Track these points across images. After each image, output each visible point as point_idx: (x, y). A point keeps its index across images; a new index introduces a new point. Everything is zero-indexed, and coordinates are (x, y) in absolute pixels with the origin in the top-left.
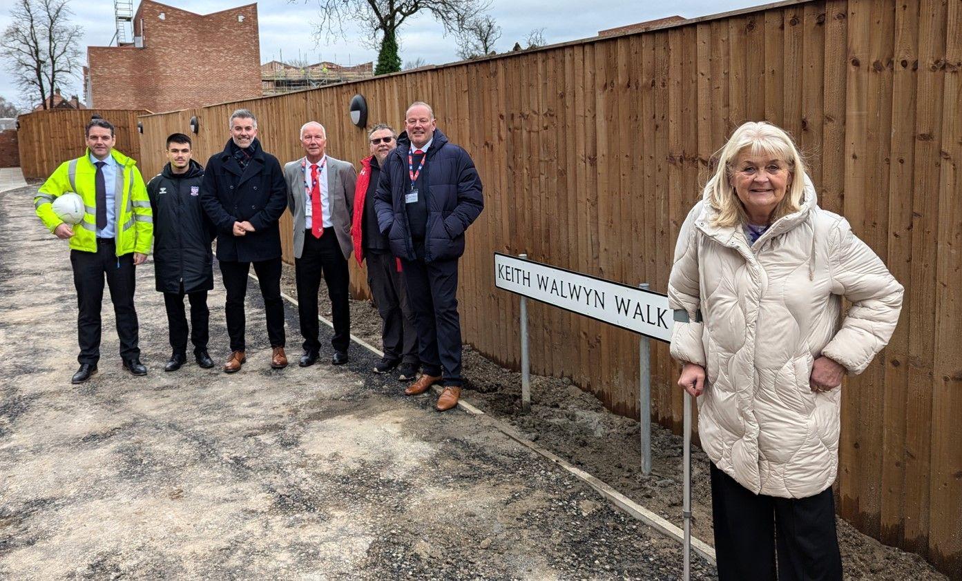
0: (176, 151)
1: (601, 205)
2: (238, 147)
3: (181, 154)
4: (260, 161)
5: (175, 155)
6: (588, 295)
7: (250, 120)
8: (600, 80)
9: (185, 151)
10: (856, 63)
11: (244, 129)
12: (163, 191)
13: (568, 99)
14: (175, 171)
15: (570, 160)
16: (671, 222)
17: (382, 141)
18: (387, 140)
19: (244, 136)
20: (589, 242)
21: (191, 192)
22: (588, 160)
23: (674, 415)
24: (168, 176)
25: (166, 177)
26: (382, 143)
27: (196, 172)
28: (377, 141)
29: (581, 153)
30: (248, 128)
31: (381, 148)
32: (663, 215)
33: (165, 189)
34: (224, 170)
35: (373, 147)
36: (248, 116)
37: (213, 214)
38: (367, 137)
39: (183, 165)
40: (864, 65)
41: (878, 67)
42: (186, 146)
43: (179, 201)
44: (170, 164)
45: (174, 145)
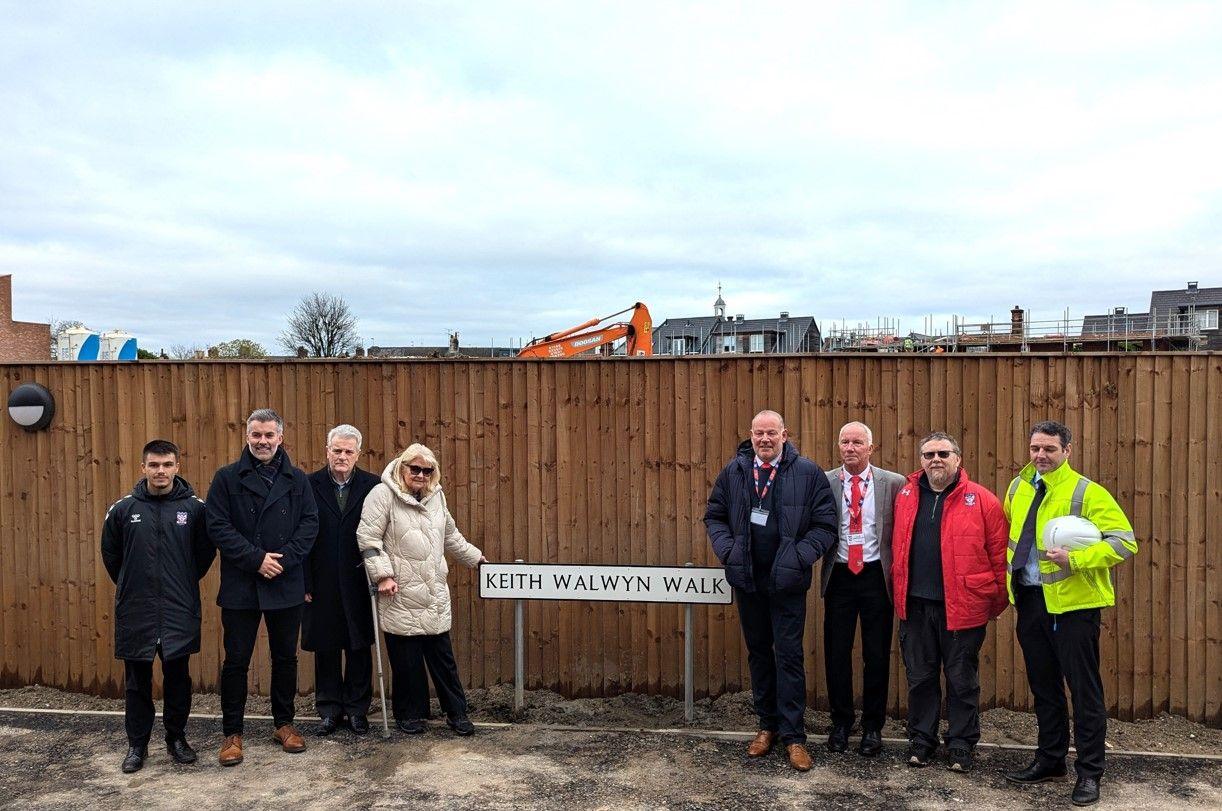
0: (155, 465)
1: (562, 507)
2: (257, 459)
3: (161, 469)
4: (289, 476)
5: (153, 471)
6: (628, 583)
7: (273, 423)
8: (562, 395)
9: (167, 465)
10: (807, 400)
11: (263, 436)
12: (136, 518)
13: (517, 411)
14: (153, 492)
15: (518, 467)
16: (648, 516)
17: (936, 455)
18: (943, 454)
19: (263, 445)
20: (544, 542)
21: (177, 520)
22: (544, 467)
23: (650, 680)
24: (143, 497)
25: (140, 500)
26: (937, 457)
27: (183, 492)
28: (931, 455)
29: (533, 459)
30: (269, 435)
31: (934, 465)
32: (638, 510)
33: (138, 516)
34: (242, 488)
35: (925, 462)
36: (271, 419)
37: (233, 545)
38: (919, 448)
39: (164, 484)
40: (812, 401)
41: (822, 404)
42: (171, 457)
43: (160, 532)
44: (145, 481)
45: (151, 457)
